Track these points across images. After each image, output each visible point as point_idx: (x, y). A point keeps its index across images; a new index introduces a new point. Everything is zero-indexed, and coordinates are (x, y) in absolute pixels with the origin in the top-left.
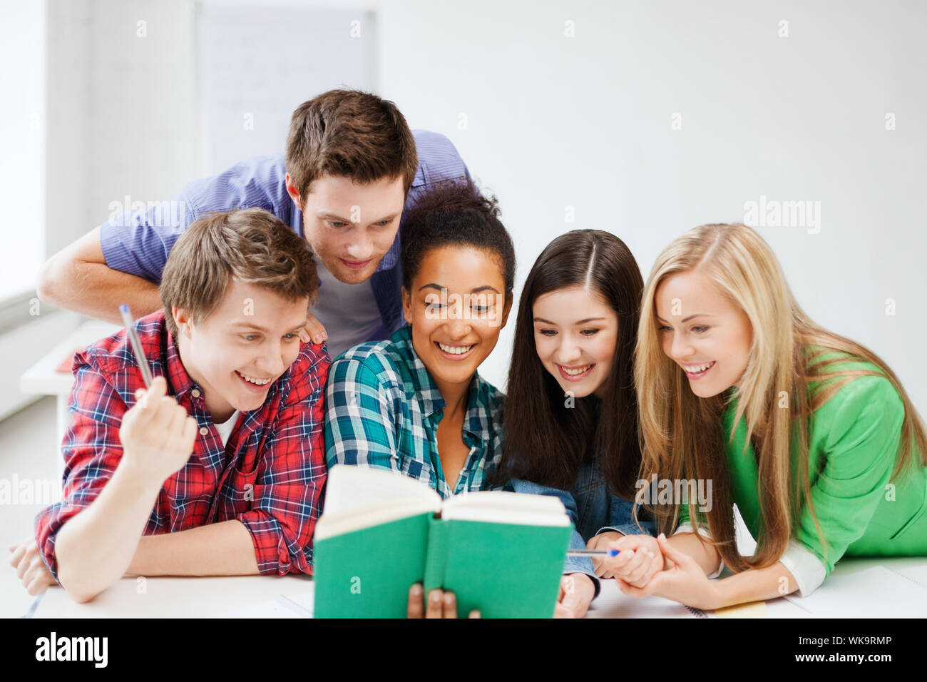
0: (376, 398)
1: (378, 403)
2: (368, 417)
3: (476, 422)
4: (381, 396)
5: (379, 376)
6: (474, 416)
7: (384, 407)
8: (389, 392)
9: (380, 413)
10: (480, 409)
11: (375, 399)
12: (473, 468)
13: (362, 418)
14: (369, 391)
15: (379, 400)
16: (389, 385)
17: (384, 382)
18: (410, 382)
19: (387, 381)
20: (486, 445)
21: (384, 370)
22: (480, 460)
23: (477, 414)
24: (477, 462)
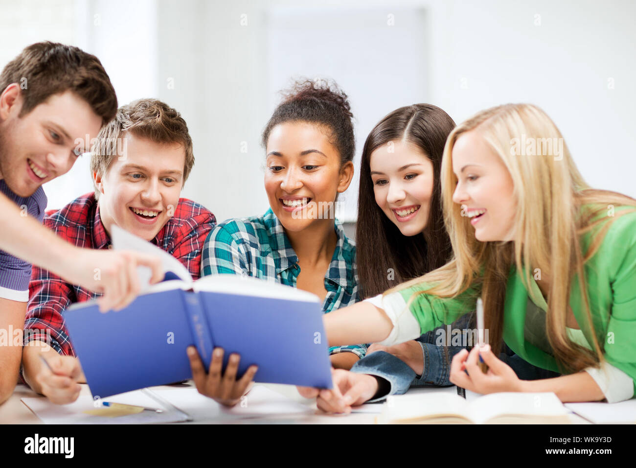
0: (229, 250)
1: (231, 254)
2: (222, 265)
3: (335, 272)
4: (233, 249)
5: (234, 235)
6: (334, 266)
7: (236, 258)
8: (241, 247)
9: (232, 262)
10: (340, 262)
11: (228, 252)
12: (328, 309)
13: (218, 266)
14: (223, 246)
15: (232, 252)
16: (242, 241)
17: (237, 239)
18: (267, 243)
19: (240, 238)
20: (343, 290)
21: (239, 231)
22: (335, 302)
23: (337, 265)
24: (332, 303)
